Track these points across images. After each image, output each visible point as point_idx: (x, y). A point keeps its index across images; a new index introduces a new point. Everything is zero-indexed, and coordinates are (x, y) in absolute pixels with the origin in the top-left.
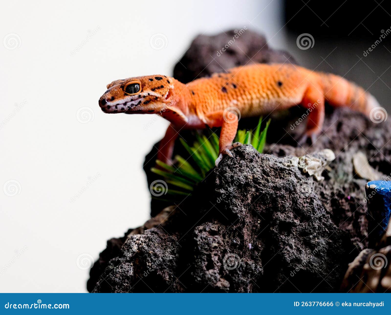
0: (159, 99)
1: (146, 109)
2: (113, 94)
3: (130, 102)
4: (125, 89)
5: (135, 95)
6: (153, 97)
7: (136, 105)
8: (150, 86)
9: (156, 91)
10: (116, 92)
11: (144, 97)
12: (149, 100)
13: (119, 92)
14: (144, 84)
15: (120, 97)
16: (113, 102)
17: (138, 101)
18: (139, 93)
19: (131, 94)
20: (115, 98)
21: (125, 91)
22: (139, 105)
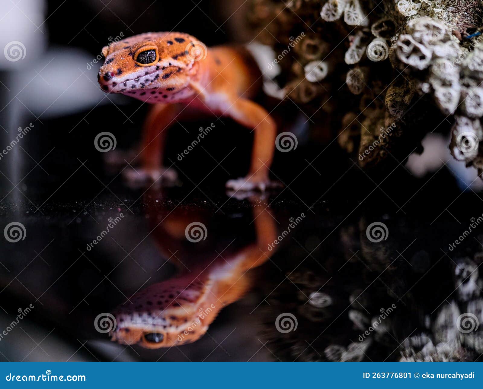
0: (182, 71)
1: (164, 85)
2: (119, 65)
3: (144, 77)
4: (136, 58)
5: (151, 66)
6: (175, 68)
7: (152, 81)
8: (170, 52)
9: (179, 59)
10: (124, 62)
11: (164, 68)
12: (170, 73)
13: (128, 62)
14: (161, 49)
15: (129, 70)
16: (120, 76)
17: (155, 75)
18: (156, 63)
19: (145, 65)
20: (124, 71)
21: (136, 61)
22: (156, 81)
